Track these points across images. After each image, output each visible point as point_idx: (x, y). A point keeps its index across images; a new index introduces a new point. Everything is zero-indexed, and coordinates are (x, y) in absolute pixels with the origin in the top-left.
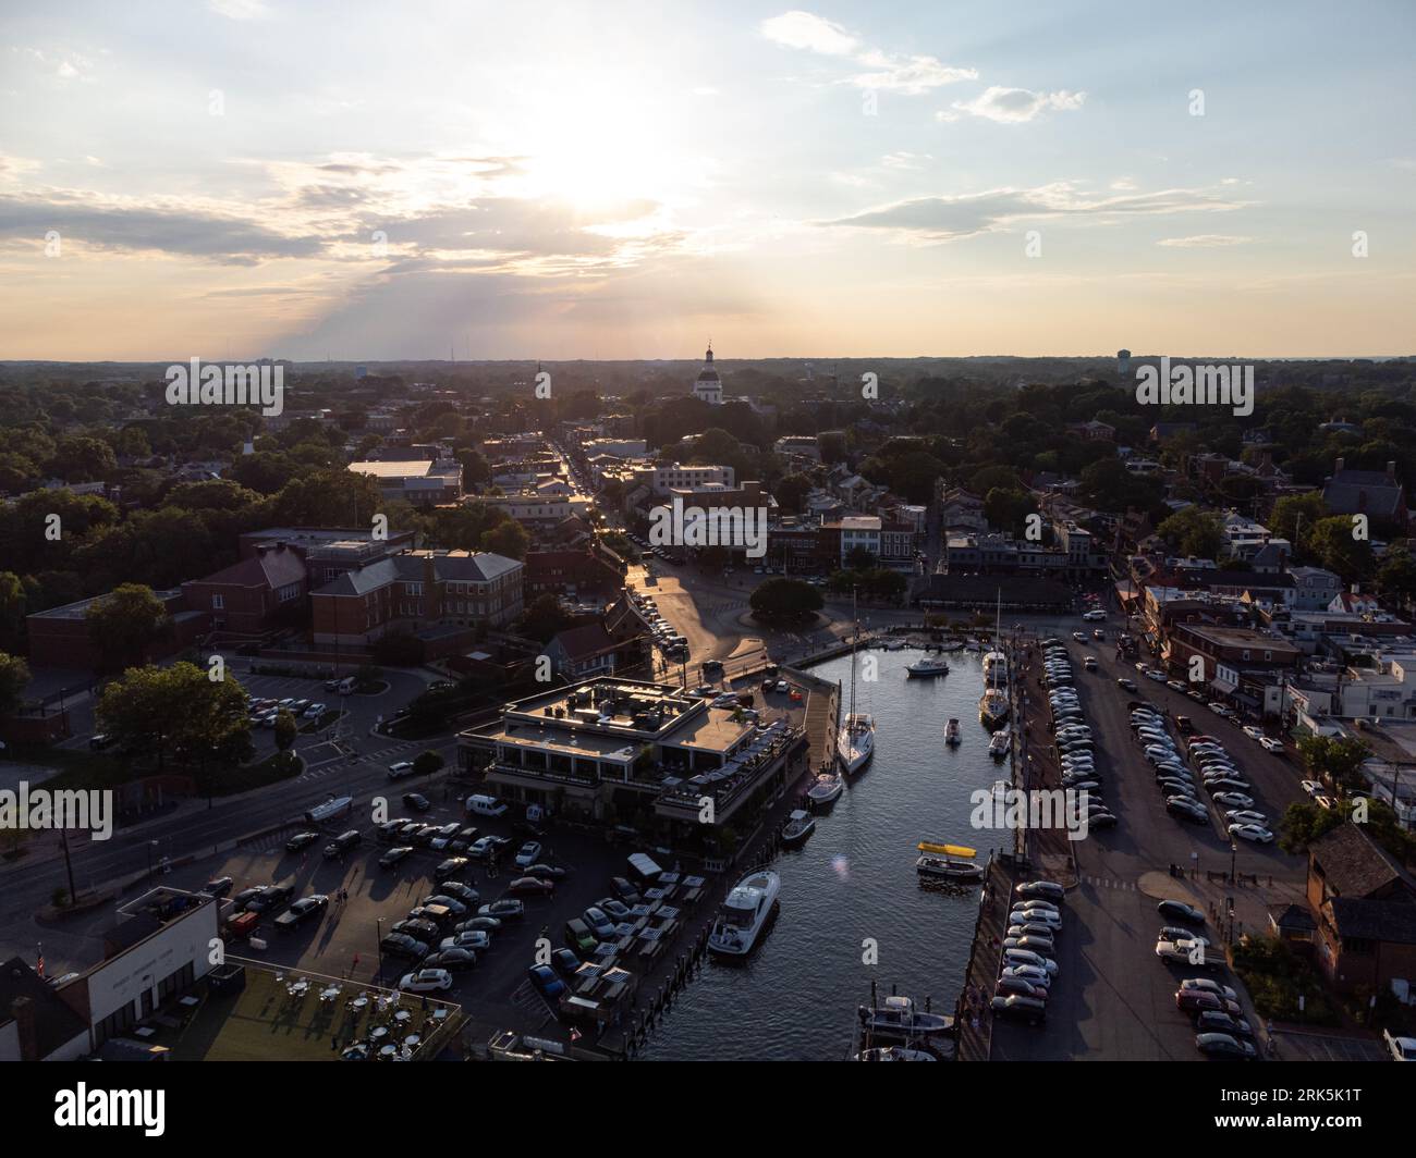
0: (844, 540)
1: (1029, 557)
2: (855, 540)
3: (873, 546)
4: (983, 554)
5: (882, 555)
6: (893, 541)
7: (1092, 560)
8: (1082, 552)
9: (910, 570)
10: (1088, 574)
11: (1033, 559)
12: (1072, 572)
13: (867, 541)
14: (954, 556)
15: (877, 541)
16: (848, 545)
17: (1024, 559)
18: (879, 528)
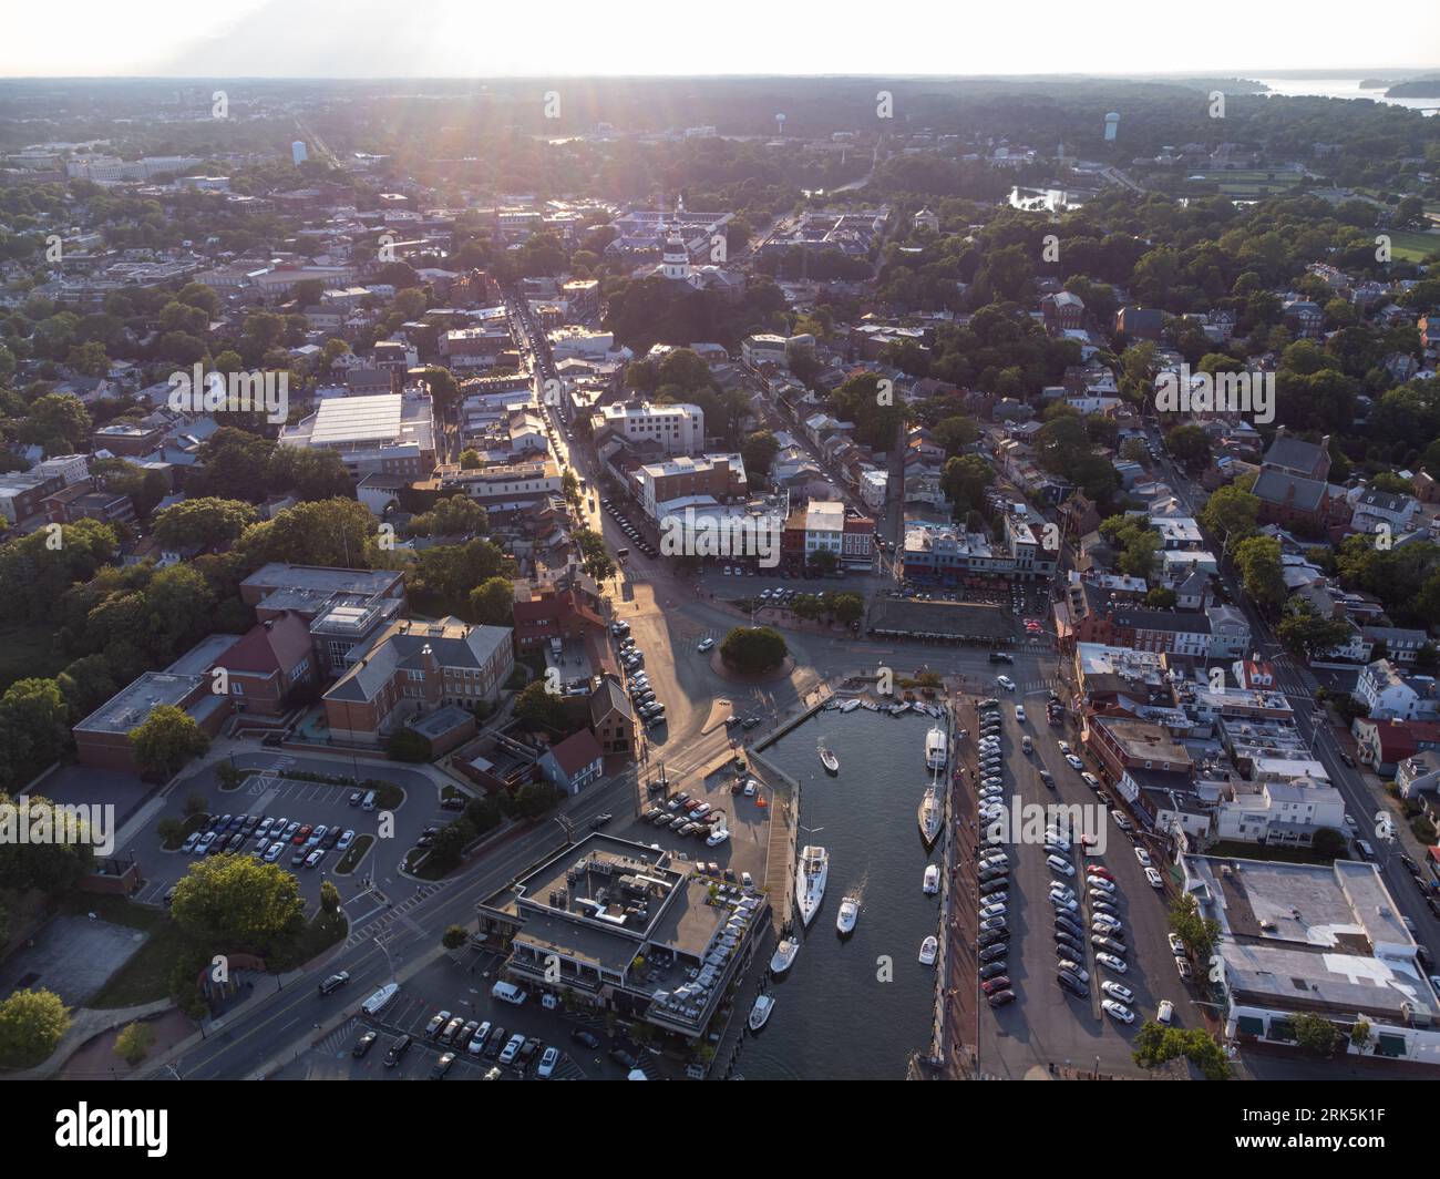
0: (808, 539)
1: (979, 561)
2: (818, 540)
3: (835, 545)
4: (937, 558)
5: (843, 554)
6: (853, 542)
7: (1037, 567)
8: (1028, 558)
9: (869, 568)
10: (1032, 578)
11: (982, 563)
12: (1018, 576)
13: (830, 541)
14: (910, 558)
15: (840, 541)
16: (813, 545)
17: (974, 563)
18: (841, 529)
